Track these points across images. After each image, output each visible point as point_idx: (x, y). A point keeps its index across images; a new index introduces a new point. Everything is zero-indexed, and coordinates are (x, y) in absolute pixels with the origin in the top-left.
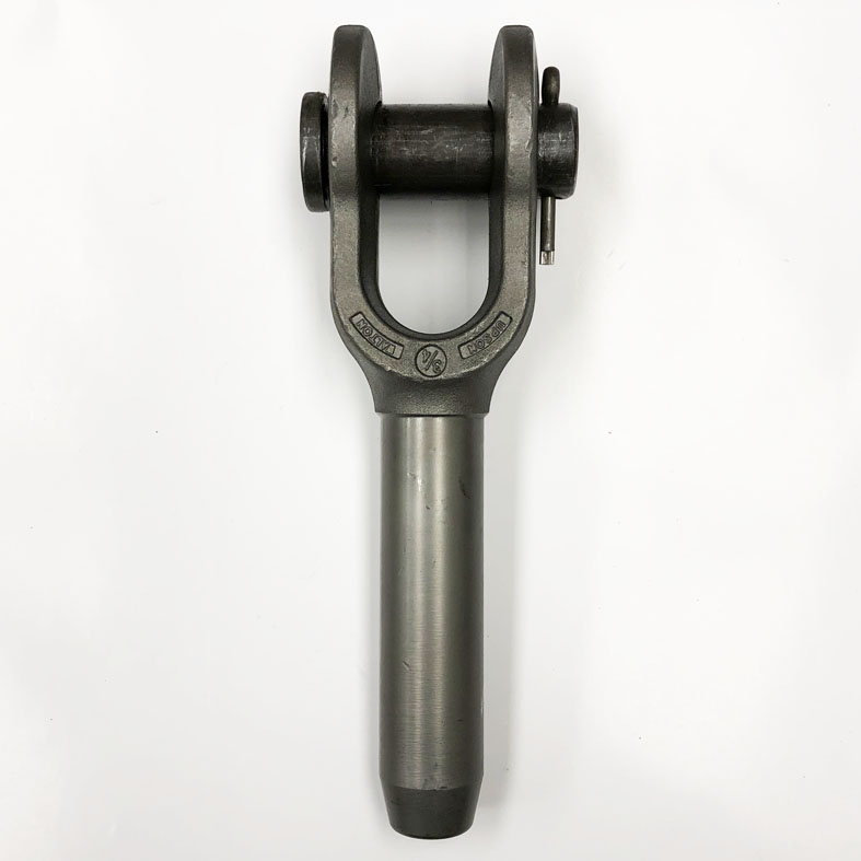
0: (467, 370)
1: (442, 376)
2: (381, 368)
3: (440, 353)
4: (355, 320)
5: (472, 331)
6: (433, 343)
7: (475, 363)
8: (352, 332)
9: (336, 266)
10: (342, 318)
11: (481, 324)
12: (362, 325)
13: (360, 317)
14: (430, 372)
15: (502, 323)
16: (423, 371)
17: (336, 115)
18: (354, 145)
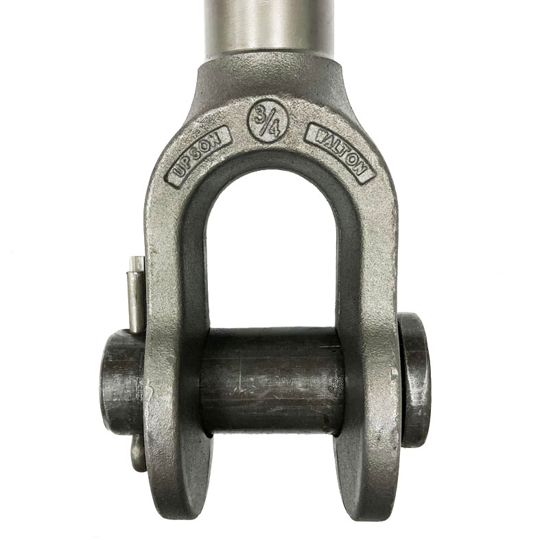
0: (222, 109)
1: (253, 100)
2: (334, 111)
3: (257, 132)
4: (368, 174)
5: (215, 163)
6: (265, 146)
7: (210, 120)
8: (373, 158)
9: (392, 245)
10: (385, 175)
11: (203, 172)
12: (359, 167)
13: (362, 179)
14: (269, 106)
15: (178, 173)
16: (277, 107)
17: (393, 432)
18: (370, 394)
